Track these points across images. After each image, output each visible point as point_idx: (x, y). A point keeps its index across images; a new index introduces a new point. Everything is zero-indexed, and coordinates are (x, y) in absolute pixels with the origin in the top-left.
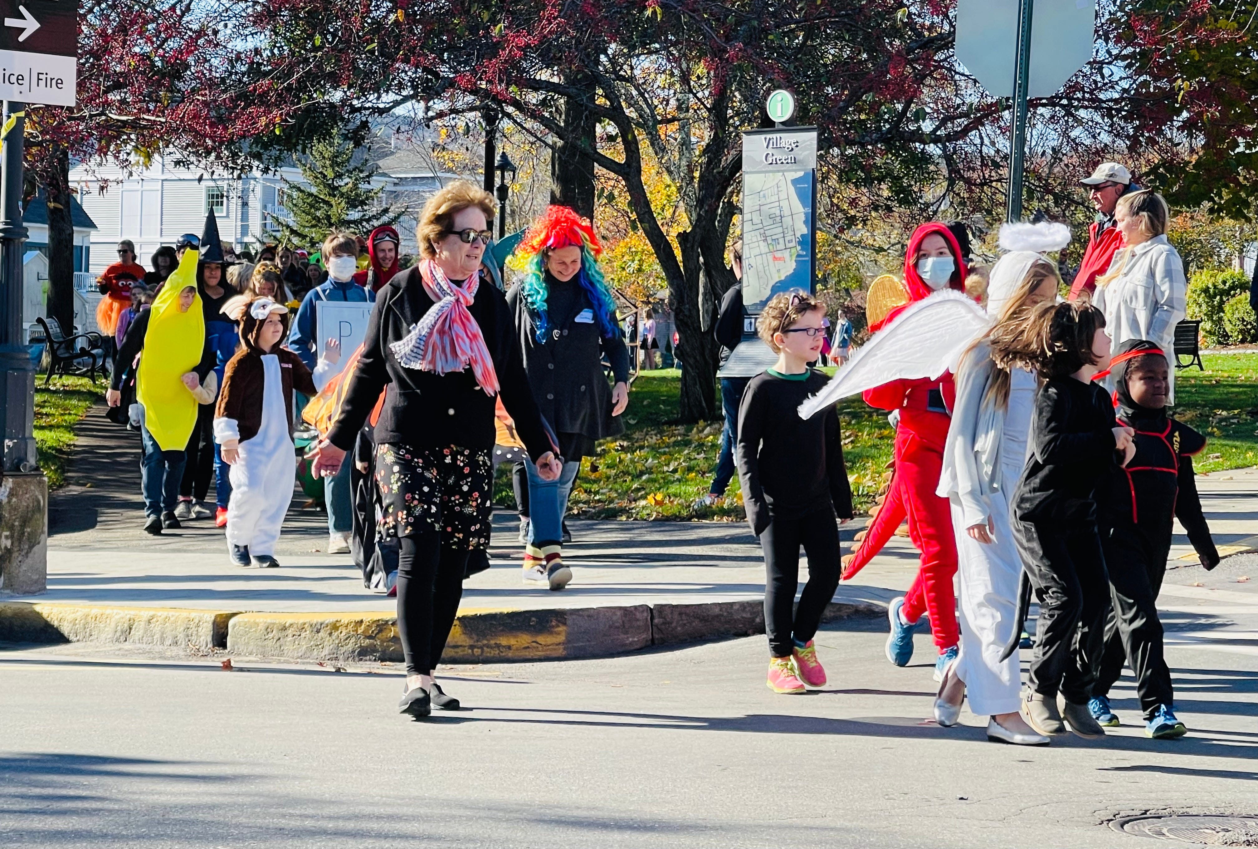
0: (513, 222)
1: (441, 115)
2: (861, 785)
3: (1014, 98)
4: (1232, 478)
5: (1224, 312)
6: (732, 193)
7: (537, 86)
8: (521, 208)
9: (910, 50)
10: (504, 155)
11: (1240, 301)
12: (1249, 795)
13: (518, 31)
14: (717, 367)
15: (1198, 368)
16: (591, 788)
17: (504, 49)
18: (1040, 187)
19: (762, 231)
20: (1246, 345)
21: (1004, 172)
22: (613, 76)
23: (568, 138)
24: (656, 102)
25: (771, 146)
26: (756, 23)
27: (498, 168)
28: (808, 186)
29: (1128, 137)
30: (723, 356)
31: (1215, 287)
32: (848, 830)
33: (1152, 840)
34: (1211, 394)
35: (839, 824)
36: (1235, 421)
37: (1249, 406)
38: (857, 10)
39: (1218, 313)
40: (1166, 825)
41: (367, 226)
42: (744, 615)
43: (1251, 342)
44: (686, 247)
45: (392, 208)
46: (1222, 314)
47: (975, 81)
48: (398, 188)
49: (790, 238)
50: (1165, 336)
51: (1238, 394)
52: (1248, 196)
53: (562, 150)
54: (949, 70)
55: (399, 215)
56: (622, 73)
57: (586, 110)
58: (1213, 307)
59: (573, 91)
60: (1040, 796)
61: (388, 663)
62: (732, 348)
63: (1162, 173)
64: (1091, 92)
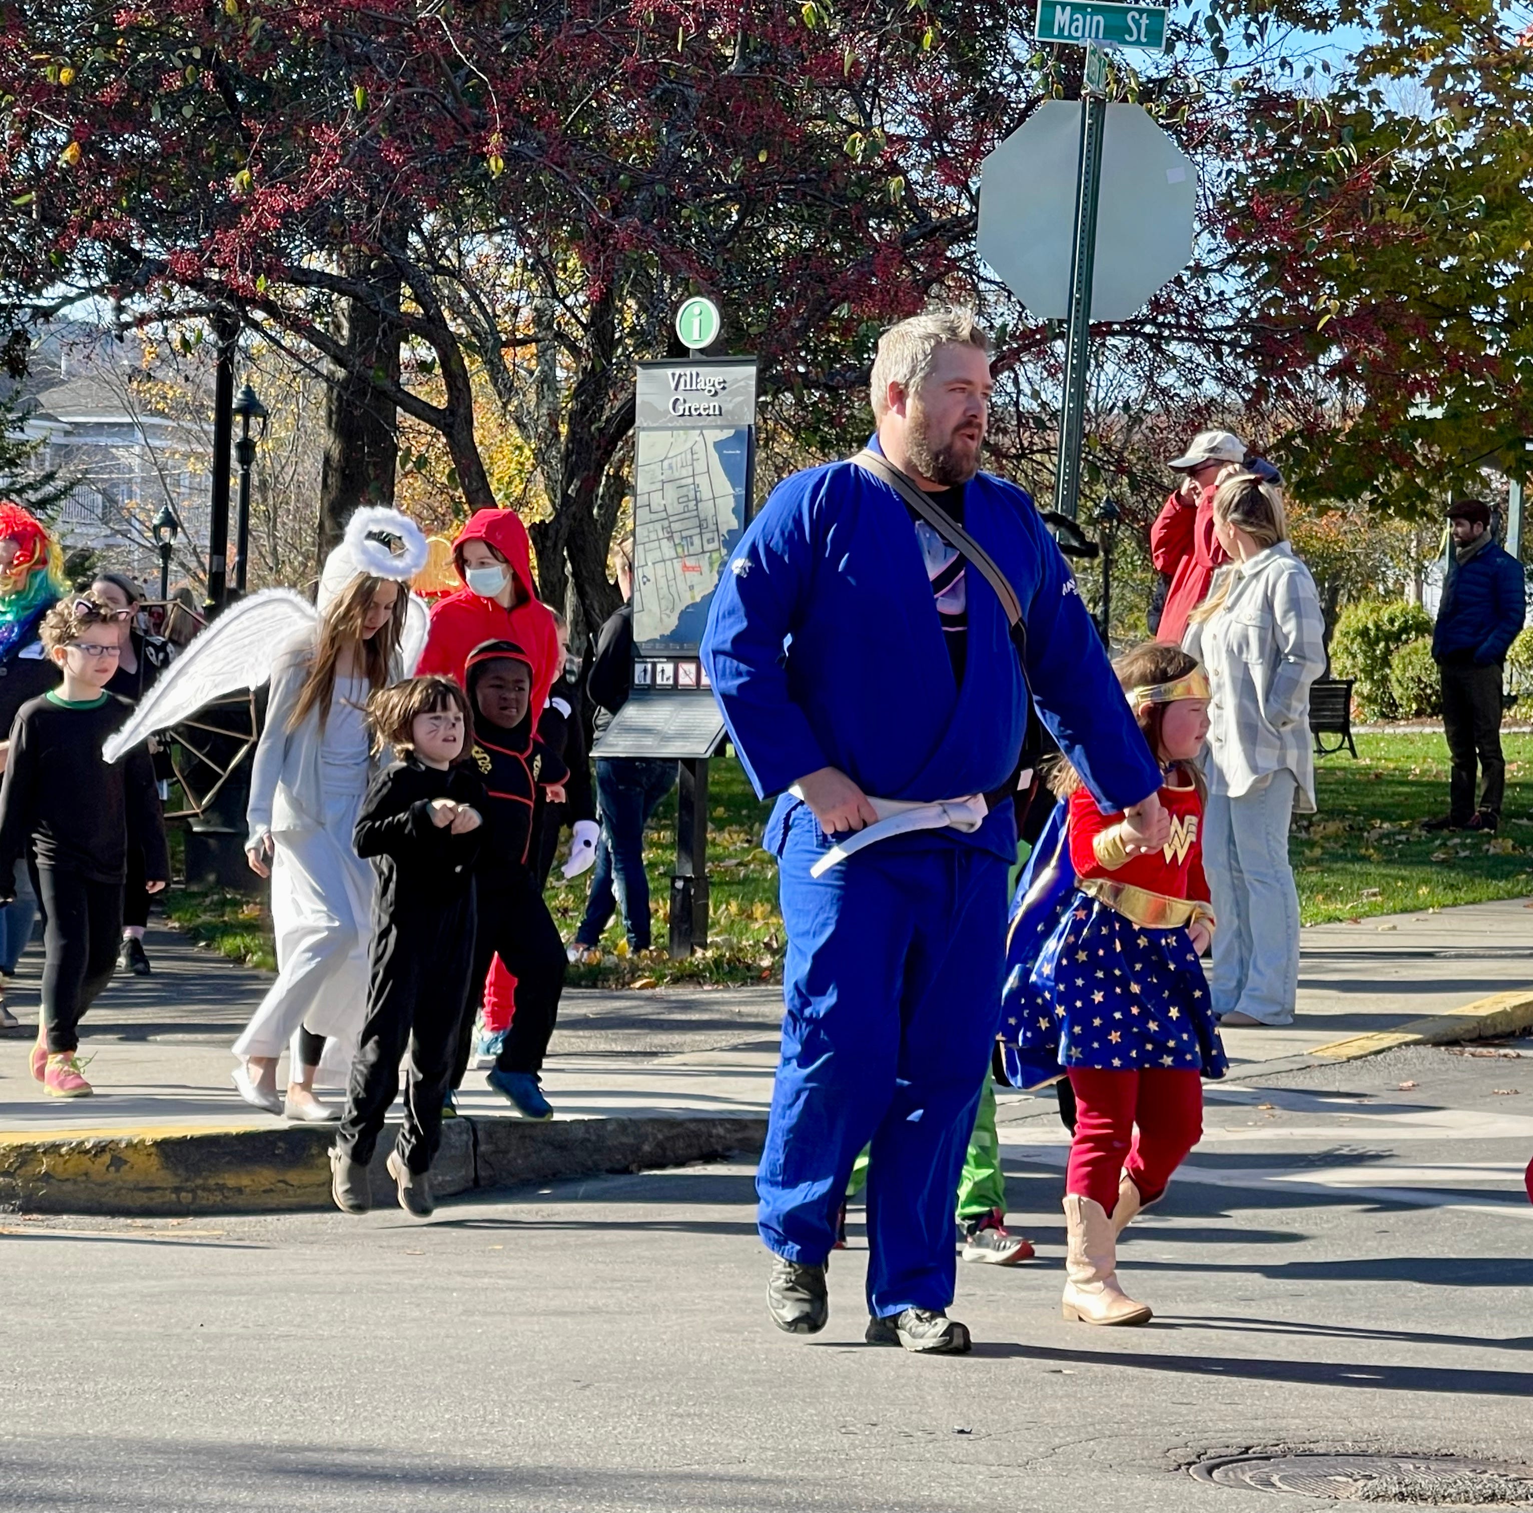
0: (265, 500)
1: (142, 320)
2: (803, 1411)
3: (1068, 322)
4: (1394, 928)
5: (1390, 667)
6: (622, 461)
7: (304, 278)
8: (277, 478)
9: (908, 241)
10: (249, 392)
11: (1416, 651)
12: (1405, 1423)
13: (272, 186)
14: (590, 743)
15: (1349, 754)
16: (365, 1419)
17: (249, 215)
18: (1108, 462)
19: (666, 523)
20: (1424, 719)
21: (1053, 438)
22: (428, 267)
23: (353, 365)
24: (499, 310)
25: (681, 386)
26: (660, 189)
27: (239, 411)
28: (739, 452)
29: (1247, 388)
30: (599, 722)
31: (1378, 627)
32: (779, 1482)
33: (1255, 1494)
34: (1367, 796)
35: (767, 1471)
36: (1403, 838)
37: (1424, 814)
38: (825, 174)
39: (1382, 669)
40: (1277, 1471)
41: (17, 500)
42: (625, 1140)
43: (1431, 716)
44: (544, 546)
45: (60, 474)
46: (1388, 671)
47: (1010, 293)
48: (73, 440)
49: (710, 535)
50: (1295, 703)
51: (1407, 795)
52: (1428, 485)
53: (344, 385)
54: (970, 272)
55: (72, 485)
56: (443, 262)
57: (384, 320)
58: (1374, 658)
59: (362, 288)
60: (1084, 1426)
61: (35, 1216)
62: (614, 709)
63: (1298, 447)
64: (1191, 315)
